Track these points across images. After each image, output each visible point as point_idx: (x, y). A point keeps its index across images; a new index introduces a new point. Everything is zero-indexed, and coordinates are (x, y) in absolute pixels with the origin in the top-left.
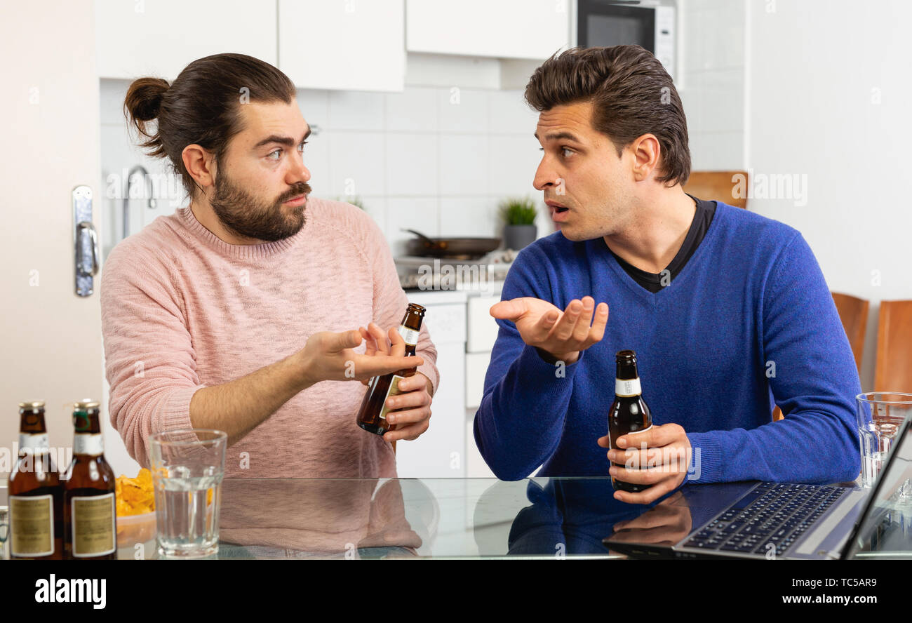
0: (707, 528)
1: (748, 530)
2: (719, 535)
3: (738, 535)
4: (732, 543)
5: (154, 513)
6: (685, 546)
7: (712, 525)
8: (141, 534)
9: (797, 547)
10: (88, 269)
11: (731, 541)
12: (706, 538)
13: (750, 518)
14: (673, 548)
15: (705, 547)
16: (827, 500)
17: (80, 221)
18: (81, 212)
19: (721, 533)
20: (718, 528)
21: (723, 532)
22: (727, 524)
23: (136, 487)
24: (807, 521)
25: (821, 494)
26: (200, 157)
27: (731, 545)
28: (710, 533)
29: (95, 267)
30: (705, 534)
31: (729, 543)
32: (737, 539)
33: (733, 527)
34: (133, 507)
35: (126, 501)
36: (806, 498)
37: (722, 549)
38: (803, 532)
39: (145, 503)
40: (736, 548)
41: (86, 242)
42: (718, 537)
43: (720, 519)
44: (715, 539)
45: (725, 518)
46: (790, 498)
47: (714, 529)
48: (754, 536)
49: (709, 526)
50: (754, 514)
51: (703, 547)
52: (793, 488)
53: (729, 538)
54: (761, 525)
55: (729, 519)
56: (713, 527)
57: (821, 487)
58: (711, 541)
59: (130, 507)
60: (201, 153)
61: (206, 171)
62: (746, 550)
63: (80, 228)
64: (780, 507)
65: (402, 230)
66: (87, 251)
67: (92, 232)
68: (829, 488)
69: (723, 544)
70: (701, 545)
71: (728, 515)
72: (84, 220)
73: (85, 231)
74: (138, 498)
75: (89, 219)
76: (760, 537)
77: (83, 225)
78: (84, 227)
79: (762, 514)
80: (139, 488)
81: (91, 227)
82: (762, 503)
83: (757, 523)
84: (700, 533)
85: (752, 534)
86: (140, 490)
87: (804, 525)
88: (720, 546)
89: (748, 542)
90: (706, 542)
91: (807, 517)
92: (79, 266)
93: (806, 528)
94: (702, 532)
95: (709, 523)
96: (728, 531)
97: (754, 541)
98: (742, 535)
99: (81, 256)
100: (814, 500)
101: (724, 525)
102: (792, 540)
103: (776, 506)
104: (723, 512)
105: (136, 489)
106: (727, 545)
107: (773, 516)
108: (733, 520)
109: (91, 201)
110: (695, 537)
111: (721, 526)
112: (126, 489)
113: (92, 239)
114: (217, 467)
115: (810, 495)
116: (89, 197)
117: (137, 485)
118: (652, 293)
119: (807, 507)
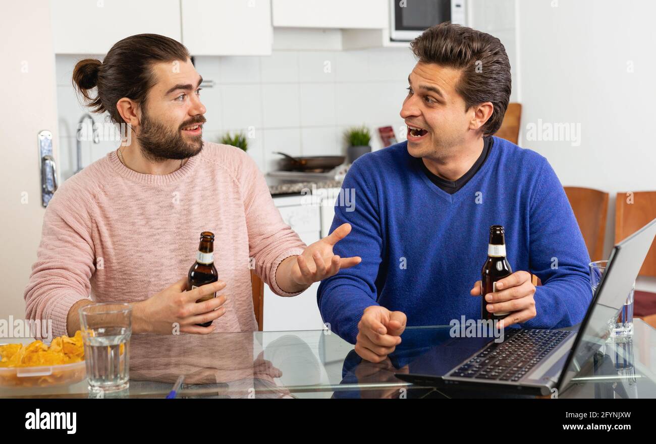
0: (469, 363)
1: (497, 363)
2: (476, 368)
3: (489, 367)
4: (485, 373)
5: (84, 362)
6: (452, 375)
7: (472, 360)
8: (76, 376)
9: (530, 375)
10: (50, 189)
11: (484, 371)
12: (467, 370)
13: (500, 354)
14: (443, 377)
15: (465, 376)
16: (557, 341)
17: (44, 155)
18: (44, 149)
19: (477, 366)
20: (477, 362)
21: (480, 365)
22: (483, 359)
23: (73, 344)
24: (539, 356)
25: (552, 336)
26: (129, 106)
27: (483, 375)
28: (470, 366)
29: (55, 187)
30: (466, 367)
31: (482, 373)
32: (488, 370)
33: (487, 361)
34: (70, 358)
35: (65, 354)
36: (542, 339)
37: (477, 378)
38: (536, 364)
39: (78, 355)
40: (487, 377)
41: (48, 170)
42: (475, 369)
43: (479, 356)
44: (472, 370)
45: (482, 355)
46: (531, 339)
47: (474, 363)
48: (501, 368)
49: (470, 361)
50: (503, 352)
51: (464, 376)
52: (534, 333)
53: (483, 370)
54: (506, 360)
55: (485, 355)
56: (473, 362)
57: (554, 331)
58: (470, 372)
59: (67, 358)
60: (130, 103)
61: (135, 116)
62: (494, 378)
63: (44, 160)
64: (522, 346)
65: (274, 153)
66: (49, 176)
67: (52, 163)
68: (559, 332)
69: (478, 374)
70: (462, 375)
71: (485, 352)
72: (47, 154)
73: (47, 162)
74: (74, 352)
75: (50, 154)
76: (504, 368)
77: (46, 158)
78: (47, 160)
79: (509, 352)
80: (75, 344)
81: (52, 159)
82: (510, 343)
83: (505, 359)
84: (463, 367)
85: (499, 367)
86: (75, 346)
87: (537, 359)
88: (476, 375)
89: (496, 372)
90: (466, 373)
91: (540, 353)
92: (44, 186)
93: (539, 361)
94: (464, 365)
95: (471, 359)
96: (483, 364)
97: (500, 371)
98: (492, 367)
99: (46, 179)
100: (547, 341)
101: (480, 360)
102: (527, 370)
103: (519, 345)
104: (482, 351)
105: (73, 346)
106: (481, 374)
107: (516, 353)
108: (488, 357)
109: (51, 140)
110: (459, 369)
111: (478, 361)
112: (65, 345)
113: (53, 167)
114: (126, 328)
115: (545, 337)
116: (50, 138)
117: (74, 343)
118: (449, 195)
119: (541, 346)
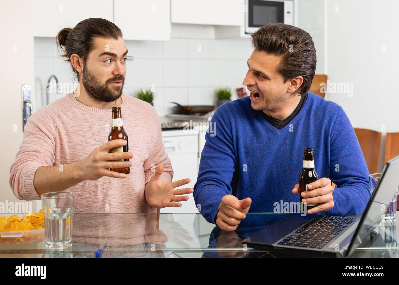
0: (290, 236)
1: (308, 237)
2: (295, 239)
3: (303, 239)
4: (300, 243)
5: (44, 229)
6: (279, 244)
8: (38, 238)
9: (329, 245)
11: (300, 242)
12: (289, 240)
13: (310, 231)
14: (273, 245)
15: (287, 245)
16: (347, 224)
17: (25, 100)
18: (25, 96)
19: (296, 238)
20: (295, 236)
21: (297, 238)
22: (299, 234)
23: (37, 217)
24: (336, 233)
25: (344, 221)
26: (77, 60)
27: (299, 244)
28: (290, 238)
30: (288, 239)
31: (299, 243)
32: (302, 241)
33: (302, 236)
34: (35, 226)
35: (32, 224)
36: (337, 223)
37: (295, 246)
38: (333, 238)
39: (40, 225)
40: (301, 245)
41: (27, 109)
42: (294, 240)
43: (296, 232)
44: (292, 241)
45: (299, 232)
46: (330, 222)
47: (293, 237)
48: (310, 240)
50: (312, 230)
51: (286, 245)
52: (332, 218)
53: (299, 241)
54: (314, 235)
55: (301, 232)
56: (293, 235)
57: (345, 217)
58: (291, 242)
59: (33, 226)
60: (78, 58)
61: (80, 66)
62: (306, 246)
63: (25, 103)
64: (325, 227)
65: (170, 102)
66: (28, 112)
67: (30, 105)
68: (349, 218)
69: (296, 243)
70: (286, 243)
71: (300, 230)
72: (27, 99)
73: (27, 104)
74: (38, 222)
75: (29, 99)
76: (313, 240)
77: (26, 101)
78: (27, 102)
79: (316, 230)
80: (38, 218)
81: (30, 102)
82: (317, 224)
84: (286, 238)
85: (310, 239)
87: (334, 235)
88: (294, 244)
89: (307, 243)
90: (288, 242)
91: (336, 231)
92: (25, 119)
93: (335, 236)
94: (287, 238)
96: (299, 237)
97: (310, 242)
98: (305, 239)
99: (26, 115)
100: (341, 224)
102: (327, 242)
103: (323, 226)
104: (299, 229)
105: (37, 219)
106: (297, 244)
107: (321, 231)
108: (302, 233)
109: (30, 91)
110: (284, 240)
111: (296, 235)
112: (33, 218)
113: (30, 108)
115: (339, 221)
116: (29, 89)
118: (278, 130)
119: (337, 227)
